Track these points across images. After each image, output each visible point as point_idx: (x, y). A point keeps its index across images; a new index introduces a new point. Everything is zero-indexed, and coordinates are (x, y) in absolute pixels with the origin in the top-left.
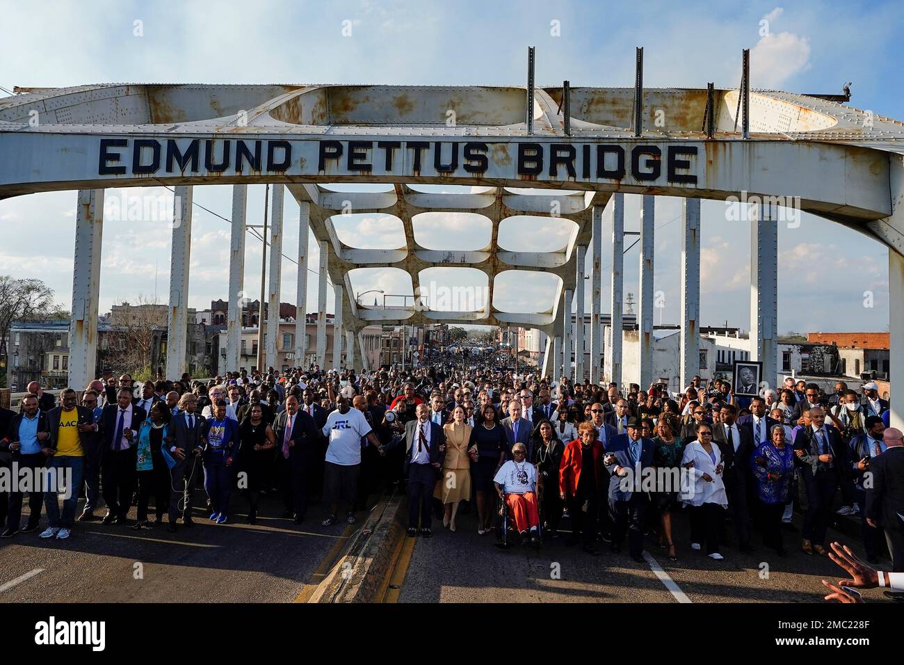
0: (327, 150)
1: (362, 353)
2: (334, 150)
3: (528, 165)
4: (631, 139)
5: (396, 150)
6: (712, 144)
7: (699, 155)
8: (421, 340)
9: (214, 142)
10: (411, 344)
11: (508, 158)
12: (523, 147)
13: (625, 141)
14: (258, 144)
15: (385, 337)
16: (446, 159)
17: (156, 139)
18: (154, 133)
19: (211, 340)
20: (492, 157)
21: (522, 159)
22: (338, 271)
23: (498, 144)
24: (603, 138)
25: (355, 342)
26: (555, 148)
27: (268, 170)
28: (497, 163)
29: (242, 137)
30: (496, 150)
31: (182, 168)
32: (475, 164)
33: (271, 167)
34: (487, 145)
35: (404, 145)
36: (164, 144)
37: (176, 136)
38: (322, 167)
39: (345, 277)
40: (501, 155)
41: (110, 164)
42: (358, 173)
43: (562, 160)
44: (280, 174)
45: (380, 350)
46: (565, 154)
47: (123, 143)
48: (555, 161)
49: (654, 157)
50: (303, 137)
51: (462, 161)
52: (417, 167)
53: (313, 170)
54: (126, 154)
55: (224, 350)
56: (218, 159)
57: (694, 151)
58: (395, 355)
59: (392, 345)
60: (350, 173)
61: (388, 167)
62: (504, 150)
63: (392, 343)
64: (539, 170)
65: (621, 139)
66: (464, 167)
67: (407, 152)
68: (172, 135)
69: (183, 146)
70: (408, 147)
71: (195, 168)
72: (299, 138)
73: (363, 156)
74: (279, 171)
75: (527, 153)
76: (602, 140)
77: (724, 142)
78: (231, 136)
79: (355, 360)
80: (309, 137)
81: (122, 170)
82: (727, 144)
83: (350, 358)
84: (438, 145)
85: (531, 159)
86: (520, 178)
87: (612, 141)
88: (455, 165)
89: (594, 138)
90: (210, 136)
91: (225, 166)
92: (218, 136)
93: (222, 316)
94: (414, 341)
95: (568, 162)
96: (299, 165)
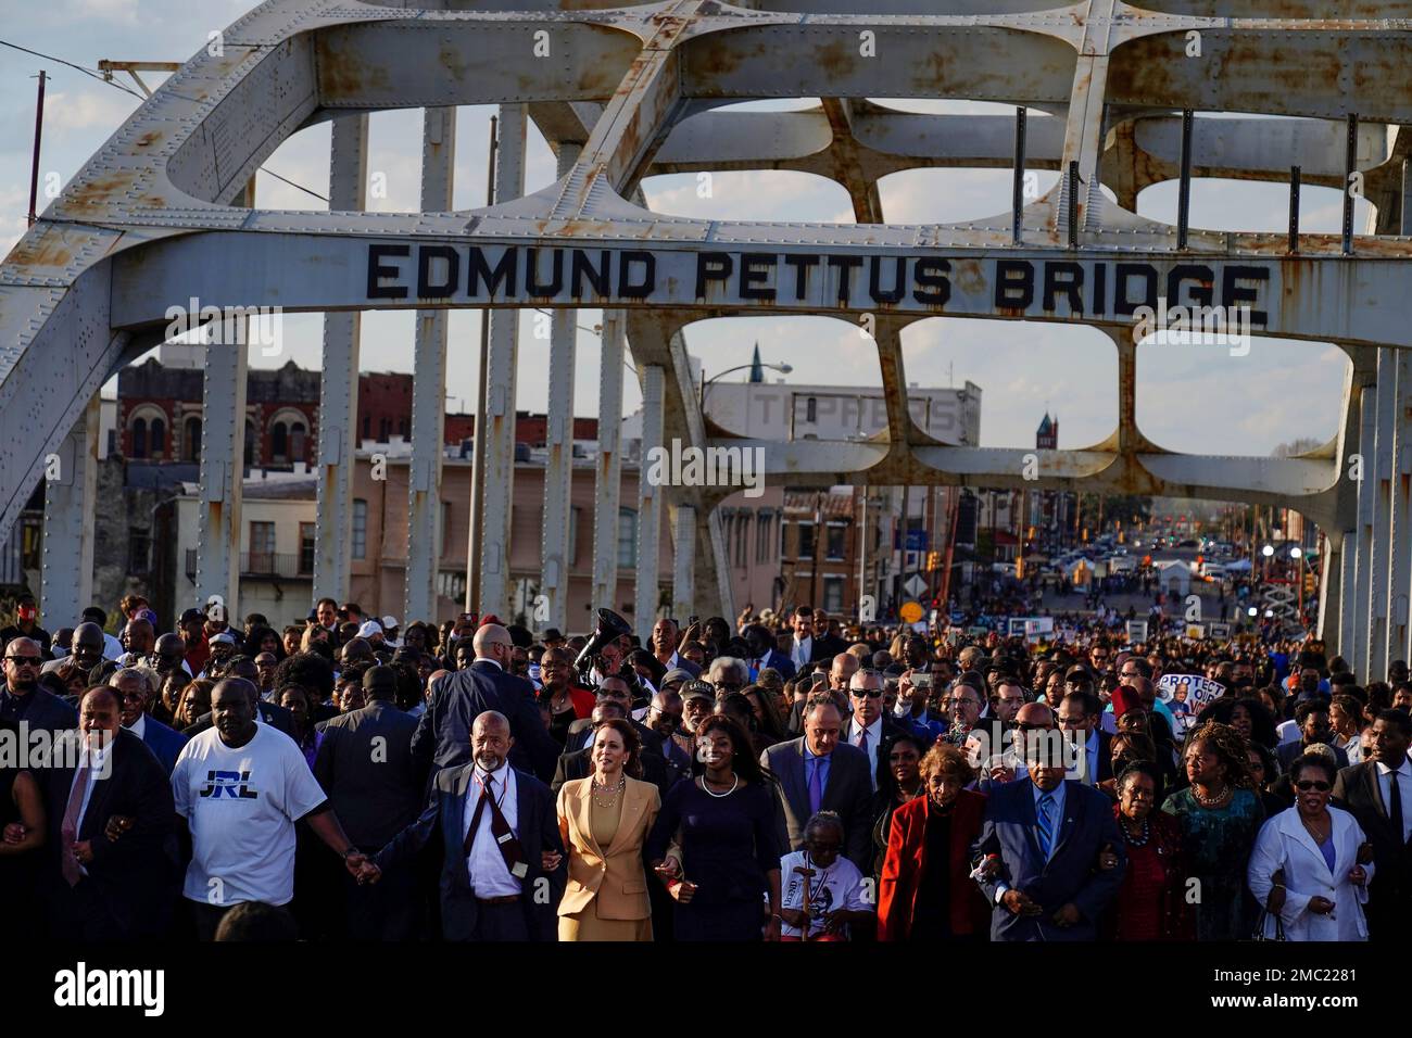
0: (710, 267)
1: (720, 575)
2: (719, 267)
3: (1011, 294)
4: (1169, 255)
5: (813, 267)
6: (1291, 264)
7: (1271, 280)
8: (939, 531)
9: (538, 251)
10: (897, 545)
11: (981, 282)
12: (1004, 266)
13: (1160, 257)
14: (606, 256)
15: (794, 517)
16: (888, 283)
17: (452, 245)
18: (450, 237)
19: (147, 522)
20: (957, 281)
21: (1002, 284)
22: (654, 325)
23: (965, 261)
24: (1127, 253)
25: (699, 543)
26: (1052, 268)
27: (620, 296)
28: (964, 289)
29: (580, 244)
30: (963, 270)
31: (492, 292)
32: (931, 290)
33: (625, 290)
34: (950, 261)
35: (824, 261)
36: (464, 254)
37: (482, 241)
38: (701, 292)
39: (675, 341)
40: (970, 276)
41: (383, 282)
42: (756, 302)
43: (1062, 287)
44: (638, 301)
45: (774, 568)
46: (1068, 277)
47: (402, 251)
48: (1052, 287)
49: (1203, 282)
50: (673, 247)
51: (912, 286)
52: (844, 294)
53: (686, 295)
54: (408, 268)
55: (191, 555)
56: (545, 277)
57: (1262, 274)
58: (834, 590)
59: (823, 546)
60: (743, 302)
61: (801, 294)
62: (975, 269)
63: (822, 541)
64: (1027, 300)
65: (1153, 254)
66: (915, 296)
67: (829, 271)
68: (475, 240)
69: (493, 258)
70: (830, 264)
71: (511, 291)
72: (666, 247)
73: (762, 277)
74: (636, 297)
75: (1010, 276)
76: (1124, 257)
77: (1311, 260)
78: (564, 243)
79: (699, 599)
80: (684, 246)
81: (401, 292)
82: (1316, 264)
83: (683, 591)
84: (876, 261)
85: (1015, 284)
86: (999, 313)
87: (1139, 257)
88: (900, 292)
89: (1112, 253)
90: (534, 242)
91: (556, 287)
92: (545, 243)
93: (157, 423)
94: (912, 534)
95: (1072, 290)
96: (667, 287)
